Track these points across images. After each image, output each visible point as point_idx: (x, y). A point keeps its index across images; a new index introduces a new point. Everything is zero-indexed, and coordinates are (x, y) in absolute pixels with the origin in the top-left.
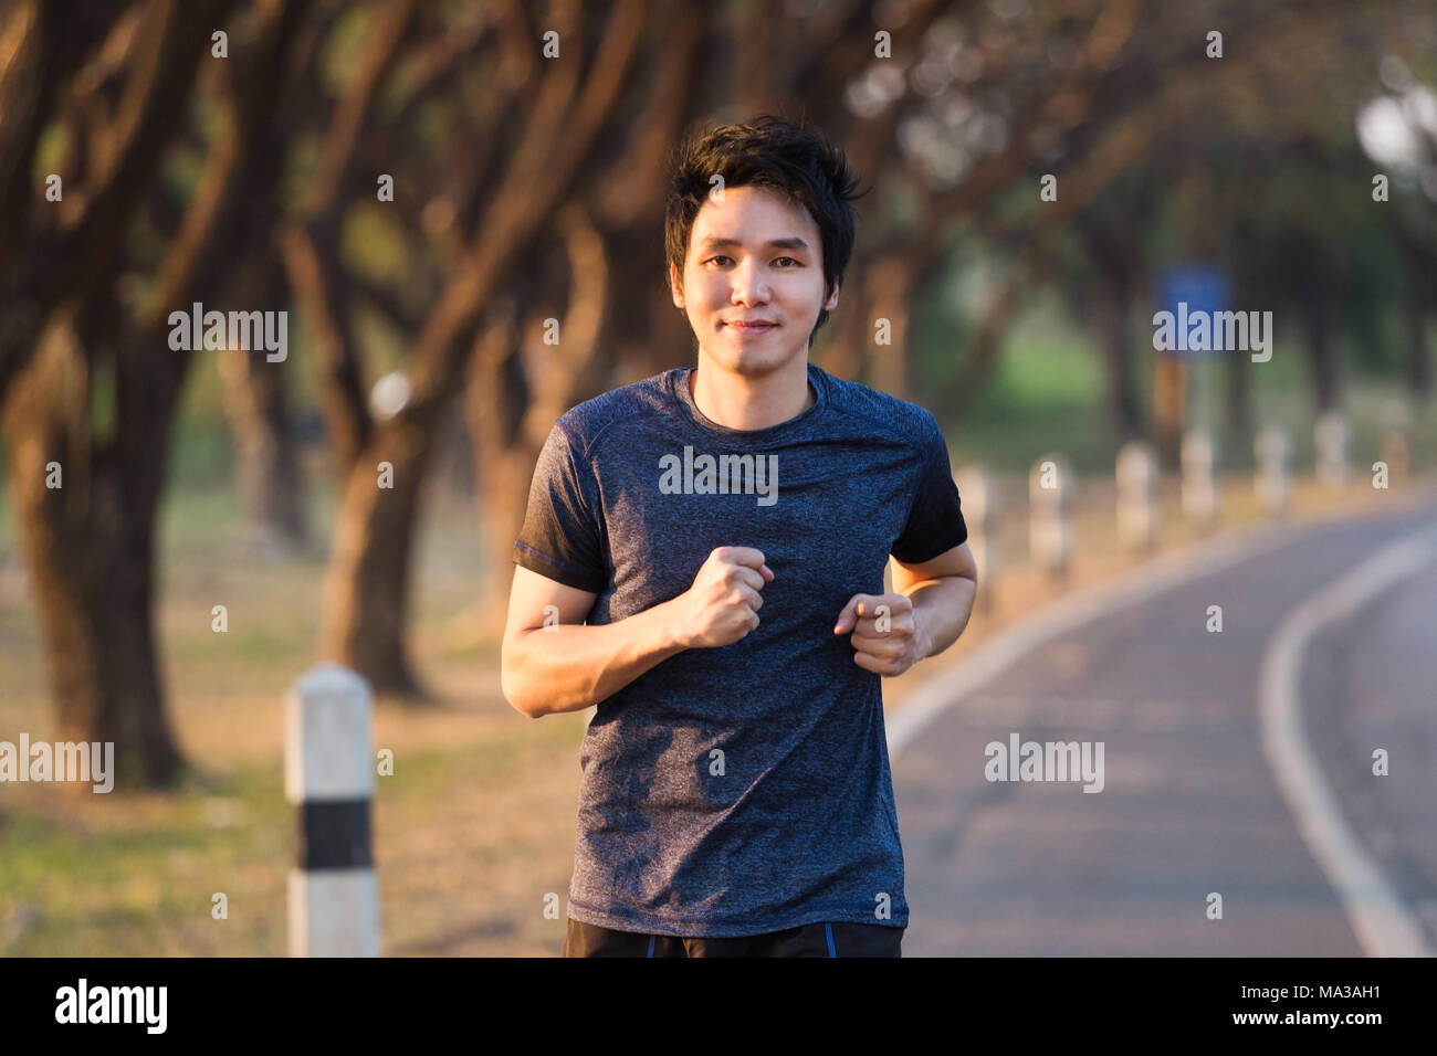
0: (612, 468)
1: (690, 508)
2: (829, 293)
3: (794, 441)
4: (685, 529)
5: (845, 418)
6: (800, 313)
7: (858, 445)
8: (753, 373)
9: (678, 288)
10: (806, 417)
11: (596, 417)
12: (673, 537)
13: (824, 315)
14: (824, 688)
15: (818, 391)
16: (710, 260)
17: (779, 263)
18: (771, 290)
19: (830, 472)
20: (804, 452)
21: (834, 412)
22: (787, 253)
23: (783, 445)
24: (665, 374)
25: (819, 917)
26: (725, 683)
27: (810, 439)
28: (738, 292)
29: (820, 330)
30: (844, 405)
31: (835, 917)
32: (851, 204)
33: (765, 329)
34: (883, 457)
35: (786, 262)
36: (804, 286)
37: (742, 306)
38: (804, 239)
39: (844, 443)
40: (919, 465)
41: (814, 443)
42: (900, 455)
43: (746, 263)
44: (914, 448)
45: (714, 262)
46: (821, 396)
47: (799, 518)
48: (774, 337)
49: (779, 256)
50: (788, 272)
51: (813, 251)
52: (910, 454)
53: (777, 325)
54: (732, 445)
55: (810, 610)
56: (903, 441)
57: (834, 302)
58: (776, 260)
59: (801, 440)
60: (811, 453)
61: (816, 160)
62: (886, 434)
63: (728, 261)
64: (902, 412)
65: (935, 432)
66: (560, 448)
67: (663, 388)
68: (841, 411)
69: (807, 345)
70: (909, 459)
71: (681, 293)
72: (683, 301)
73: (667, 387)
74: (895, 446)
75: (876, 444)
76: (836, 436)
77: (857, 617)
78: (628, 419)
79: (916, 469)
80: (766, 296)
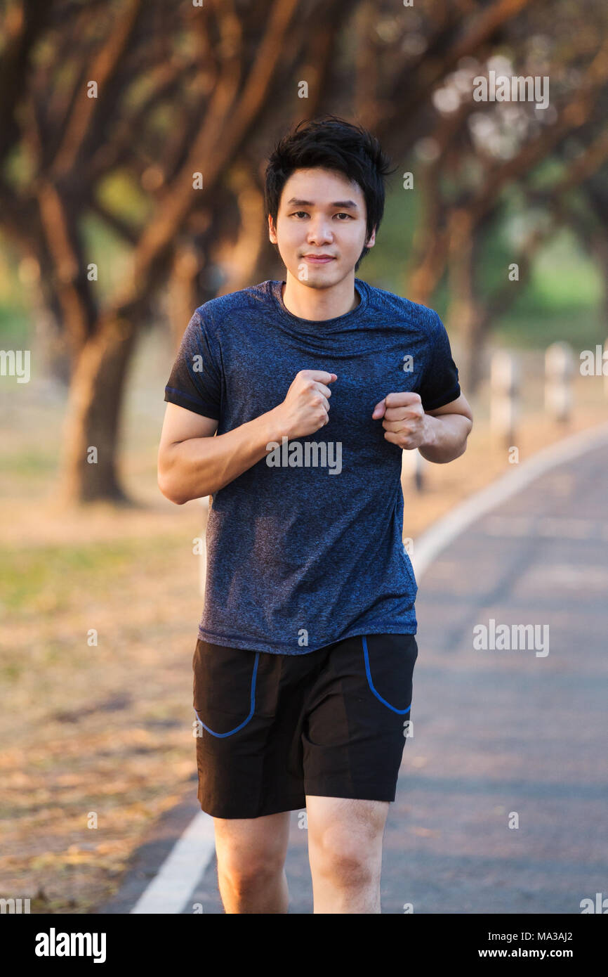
0: (229, 338)
1: (277, 368)
2: (369, 236)
3: (345, 329)
4: (273, 380)
5: (379, 314)
6: (349, 251)
7: (387, 332)
8: (320, 288)
9: (273, 230)
10: (353, 313)
11: (220, 306)
12: (266, 385)
13: (366, 250)
14: (361, 489)
15: (362, 296)
16: (294, 214)
17: (338, 217)
18: (333, 235)
19: (368, 349)
20: (351, 336)
21: (373, 310)
22: (344, 211)
23: (339, 331)
24: (266, 282)
25: (357, 632)
26: (297, 485)
27: (356, 328)
28: (312, 235)
29: (363, 259)
30: (379, 305)
31: (368, 632)
32: (385, 177)
33: (328, 260)
34: (404, 340)
35: (343, 216)
36: (353, 232)
37: (314, 244)
38: (354, 201)
39: (377, 330)
40: (427, 345)
41: (358, 330)
42: (415, 339)
43: (318, 217)
44: (423, 334)
45: (296, 215)
46: (364, 299)
47: (347, 378)
48: (333, 265)
49: (339, 212)
50: (344, 223)
51: (360, 209)
52: (421, 337)
53: (335, 258)
54: (305, 330)
55: (352, 438)
56: (417, 330)
57: (372, 243)
58: (336, 215)
59: (350, 328)
60: (356, 338)
61: (362, 149)
62: (406, 325)
63: (305, 216)
64: (416, 311)
65: (437, 325)
66: (197, 325)
67: (264, 291)
68: (377, 309)
69: (354, 270)
70: (420, 341)
71: (275, 234)
72: (276, 239)
73: (267, 291)
74: (410, 332)
75: (399, 331)
76: (372, 327)
77: (387, 407)
78: (241, 309)
79: (425, 347)
80: (330, 238)
